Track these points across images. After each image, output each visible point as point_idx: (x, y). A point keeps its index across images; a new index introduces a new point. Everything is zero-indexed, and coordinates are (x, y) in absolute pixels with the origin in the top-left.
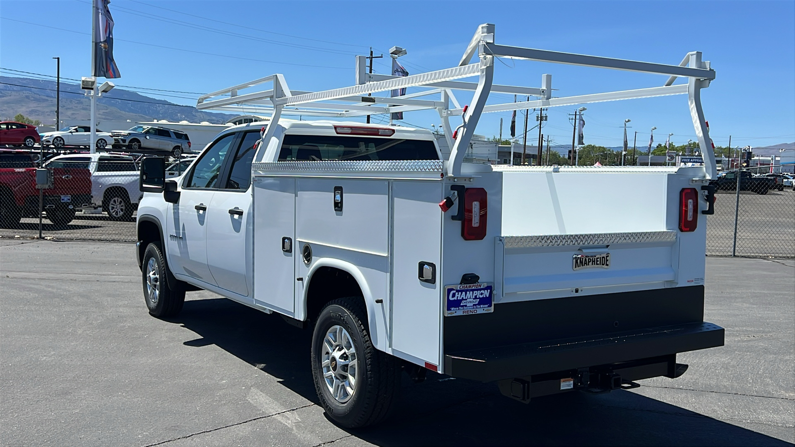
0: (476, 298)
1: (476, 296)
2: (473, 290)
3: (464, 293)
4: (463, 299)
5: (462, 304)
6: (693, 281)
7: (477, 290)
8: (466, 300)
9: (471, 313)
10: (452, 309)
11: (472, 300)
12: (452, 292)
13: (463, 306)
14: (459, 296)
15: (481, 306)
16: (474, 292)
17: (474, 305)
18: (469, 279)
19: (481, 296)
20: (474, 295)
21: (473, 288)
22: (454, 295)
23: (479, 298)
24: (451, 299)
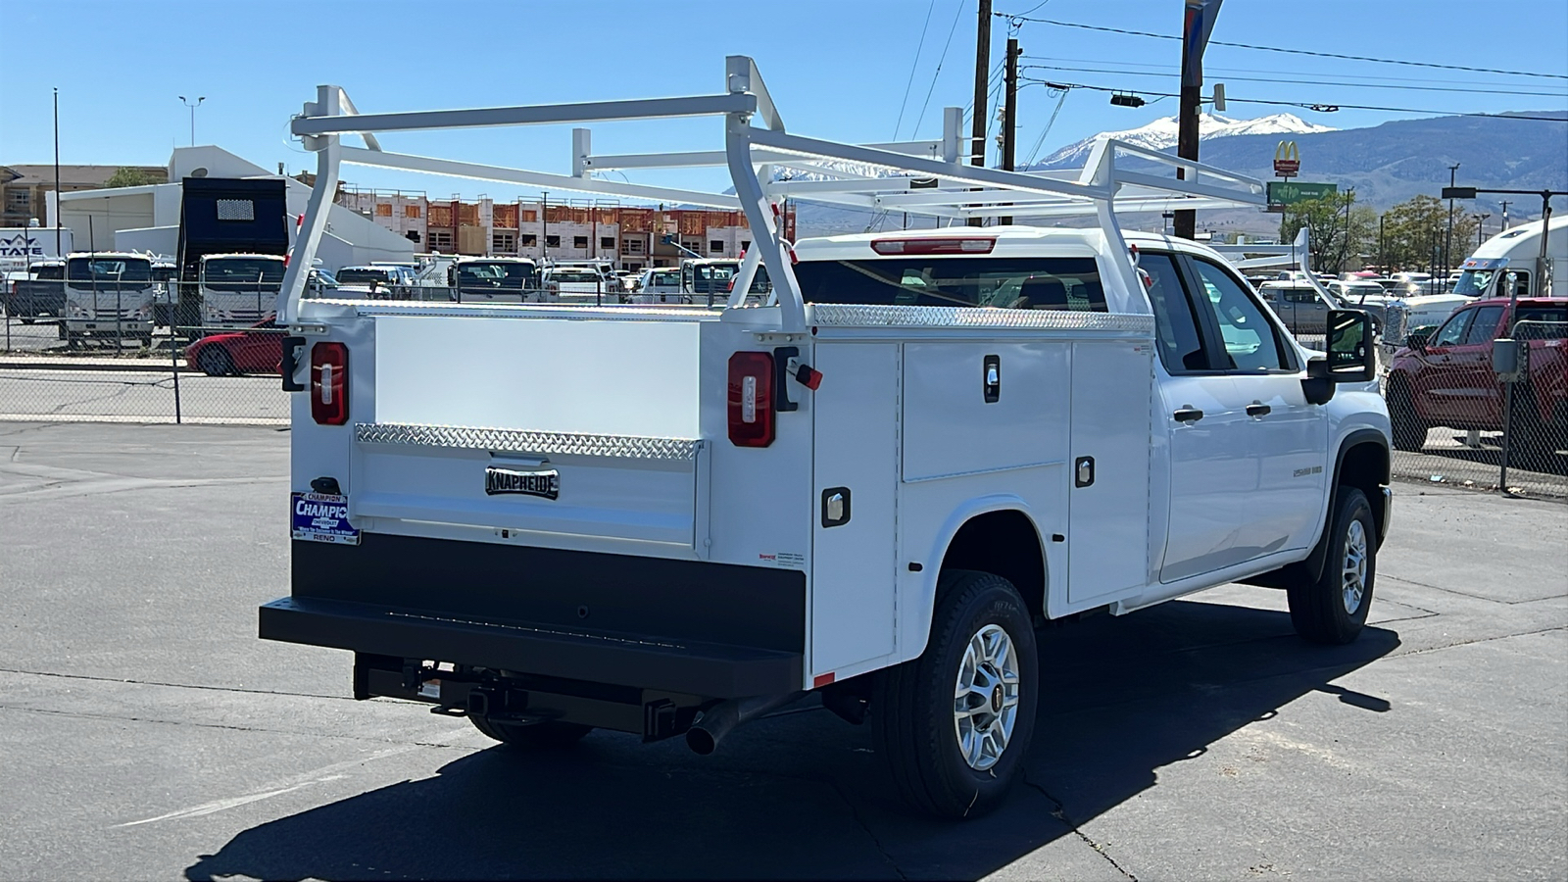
0: (333, 517)
1: (333, 515)
2: (329, 504)
3: (315, 506)
4: (314, 516)
5: (313, 524)
6: (774, 557)
7: (336, 505)
8: (319, 517)
9: (326, 541)
10: (301, 528)
11: (328, 519)
12: (300, 502)
13: (315, 527)
14: (309, 511)
15: (343, 532)
16: (331, 508)
17: (331, 528)
18: (327, 486)
19: (342, 516)
20: (331, 512)
21: (328, 501)
22: (302, 509)
23: (339, 518)
24: (299, 513)
